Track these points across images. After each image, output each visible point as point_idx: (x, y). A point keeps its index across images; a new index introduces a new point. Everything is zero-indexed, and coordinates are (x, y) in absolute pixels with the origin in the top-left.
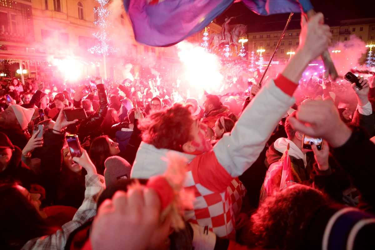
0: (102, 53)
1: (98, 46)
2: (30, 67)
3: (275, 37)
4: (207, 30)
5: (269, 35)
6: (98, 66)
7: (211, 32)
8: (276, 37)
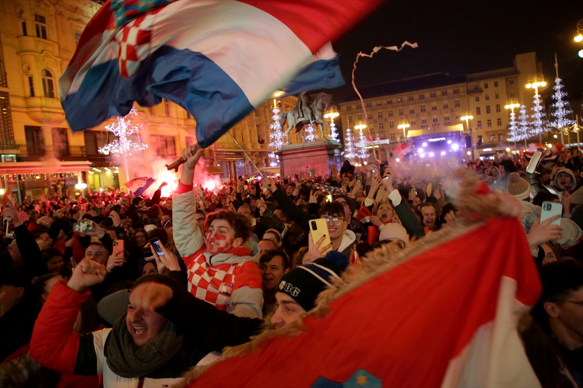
0: (122, 153)
1: (115, 144)
2: (9, 183)
3: (378, 105)
4: (277, 106)
5: (370, 104)
6: (117, 172)
7: (284, 106)
8: (381, 105)
